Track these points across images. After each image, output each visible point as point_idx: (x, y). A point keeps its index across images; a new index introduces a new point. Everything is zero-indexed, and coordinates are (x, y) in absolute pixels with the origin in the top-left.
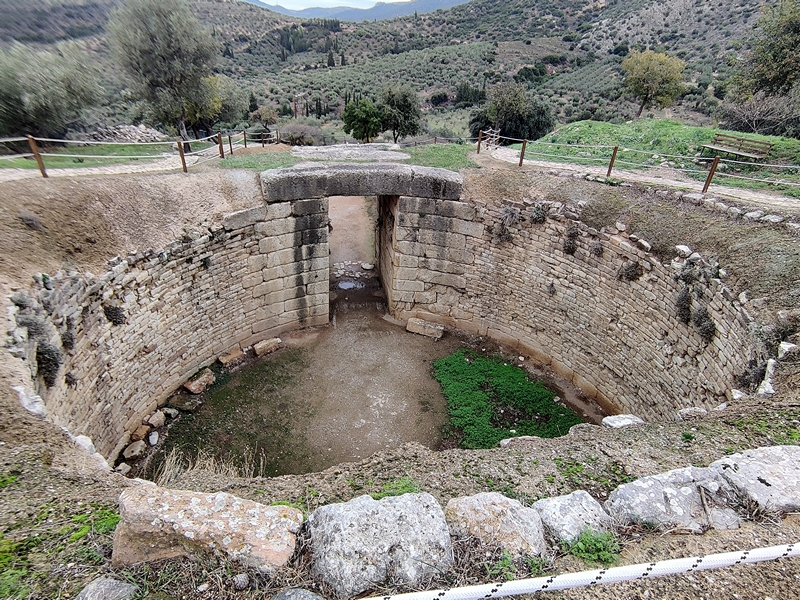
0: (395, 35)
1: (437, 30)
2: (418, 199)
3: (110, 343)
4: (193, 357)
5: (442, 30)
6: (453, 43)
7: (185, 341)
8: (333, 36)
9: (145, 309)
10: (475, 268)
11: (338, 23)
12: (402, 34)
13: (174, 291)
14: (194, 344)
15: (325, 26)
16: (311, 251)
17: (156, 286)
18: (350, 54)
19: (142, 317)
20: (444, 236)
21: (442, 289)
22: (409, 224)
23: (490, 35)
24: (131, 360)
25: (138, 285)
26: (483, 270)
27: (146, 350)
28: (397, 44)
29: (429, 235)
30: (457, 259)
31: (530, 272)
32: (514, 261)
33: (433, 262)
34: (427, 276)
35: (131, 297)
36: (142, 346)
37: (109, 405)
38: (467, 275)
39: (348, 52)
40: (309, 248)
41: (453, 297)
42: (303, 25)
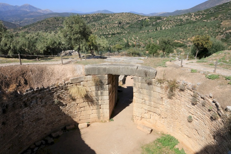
0: (181, 20)
1: (198, 17)
2: (140, 77)
3: (24, 115)
4: (57, 125)
5: (199, 17)
6: (204, 22)
7: (54, 119)
8: (158, 21)
9: (39, 106)
10: (163, 106)
11: (160, 17)
12: (184, 19)
13: (51, 101)
14: (57, 120)
15: (156, 18)
16: (102, 93)
17: (44, 99)
18: (164, 26)
19: (38, 108)
20: (151, 92)
21: (152, 113)
22: (137, 86)
23: (219, 18)
24: (32, 122)
25: (37, 98)
26: (166, 108)
27: (38, 119)
28: (181, 23)
29: (145, 91)
30: (156, 102)
31: (183, 110)
32: (177, 105)
33: (147, 102)
34: (146, 107)
35: (34, 101)
36: (37, 118)
37: (21, 135)
38: (161, 109)
39: (163, 26)
40: (101, 92)
41: (157, 117)
42: (148, 18)
